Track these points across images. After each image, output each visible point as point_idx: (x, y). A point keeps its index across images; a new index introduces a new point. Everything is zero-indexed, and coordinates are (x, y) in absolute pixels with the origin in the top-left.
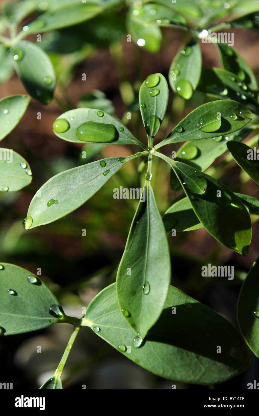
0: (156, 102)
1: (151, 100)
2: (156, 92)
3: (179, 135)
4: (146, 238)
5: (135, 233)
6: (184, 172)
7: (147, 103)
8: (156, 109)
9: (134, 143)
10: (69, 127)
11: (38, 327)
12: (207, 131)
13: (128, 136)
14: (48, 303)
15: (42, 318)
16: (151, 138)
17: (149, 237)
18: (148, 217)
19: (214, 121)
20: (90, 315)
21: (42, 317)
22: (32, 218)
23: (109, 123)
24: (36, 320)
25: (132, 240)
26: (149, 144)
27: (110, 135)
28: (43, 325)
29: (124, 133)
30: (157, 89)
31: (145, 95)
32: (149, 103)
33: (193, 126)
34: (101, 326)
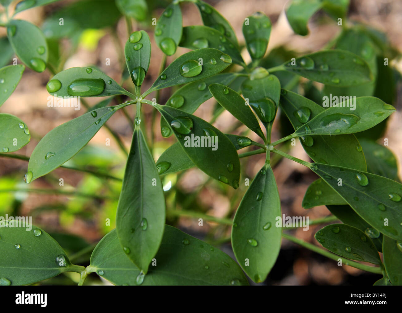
0: (141, 55)
1: (135, 54)
2: (140, 46)
3: (164, 82)
4: (140, 178)
5: (129, 174)
6: (171, 114)
7: (132, 57)
8: (141, 61)
9: (123, 93)
10: (61, 87)
11: (45, 277)
12: (189, 76)
13: (116, 87)
14: (54, 254)
15: (49, 269)
16: (138, 87)
17: (143, 176)
18: (140, 158)
19: (196, 67)
20: (95, 262)
21: (49, 267)
22: (32, 172)
23: (98, 78)
24: (43, 271)
25: (127, 181)
26: (137, 93)
27: (99, 88)
28: (51, 275)
29: (112, 85)
30: (140, 44)
31: (129, 50)
32: (134, 56)
33: (176, 73)
34: (105, 270)
